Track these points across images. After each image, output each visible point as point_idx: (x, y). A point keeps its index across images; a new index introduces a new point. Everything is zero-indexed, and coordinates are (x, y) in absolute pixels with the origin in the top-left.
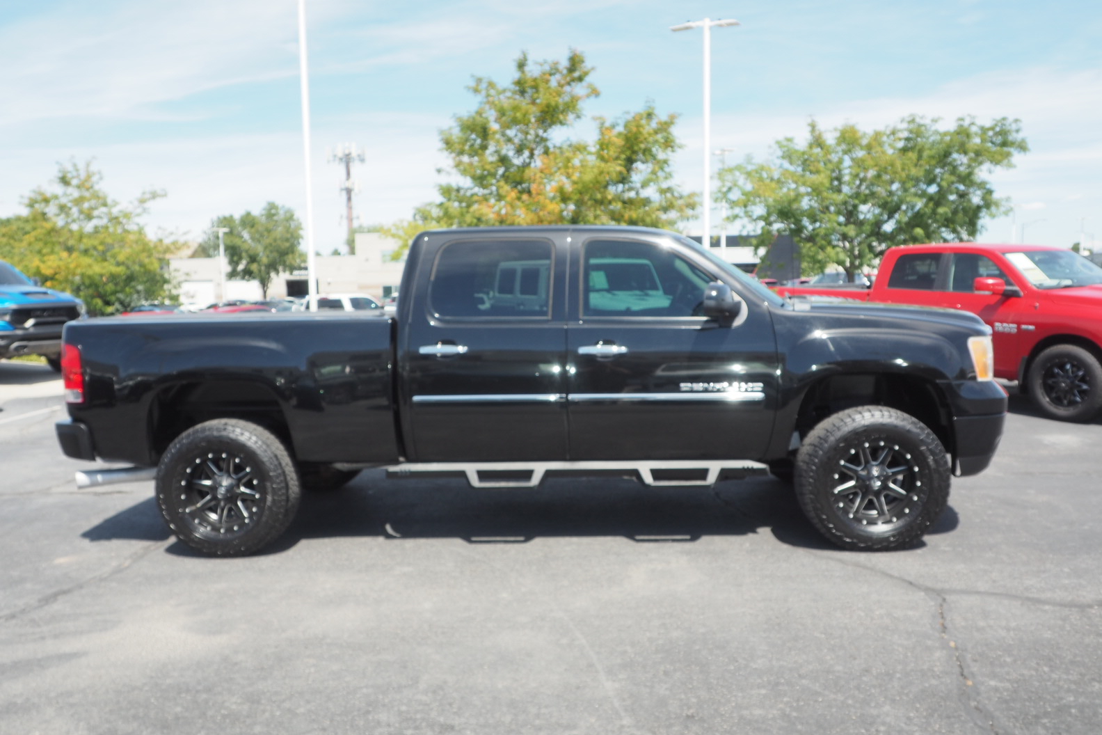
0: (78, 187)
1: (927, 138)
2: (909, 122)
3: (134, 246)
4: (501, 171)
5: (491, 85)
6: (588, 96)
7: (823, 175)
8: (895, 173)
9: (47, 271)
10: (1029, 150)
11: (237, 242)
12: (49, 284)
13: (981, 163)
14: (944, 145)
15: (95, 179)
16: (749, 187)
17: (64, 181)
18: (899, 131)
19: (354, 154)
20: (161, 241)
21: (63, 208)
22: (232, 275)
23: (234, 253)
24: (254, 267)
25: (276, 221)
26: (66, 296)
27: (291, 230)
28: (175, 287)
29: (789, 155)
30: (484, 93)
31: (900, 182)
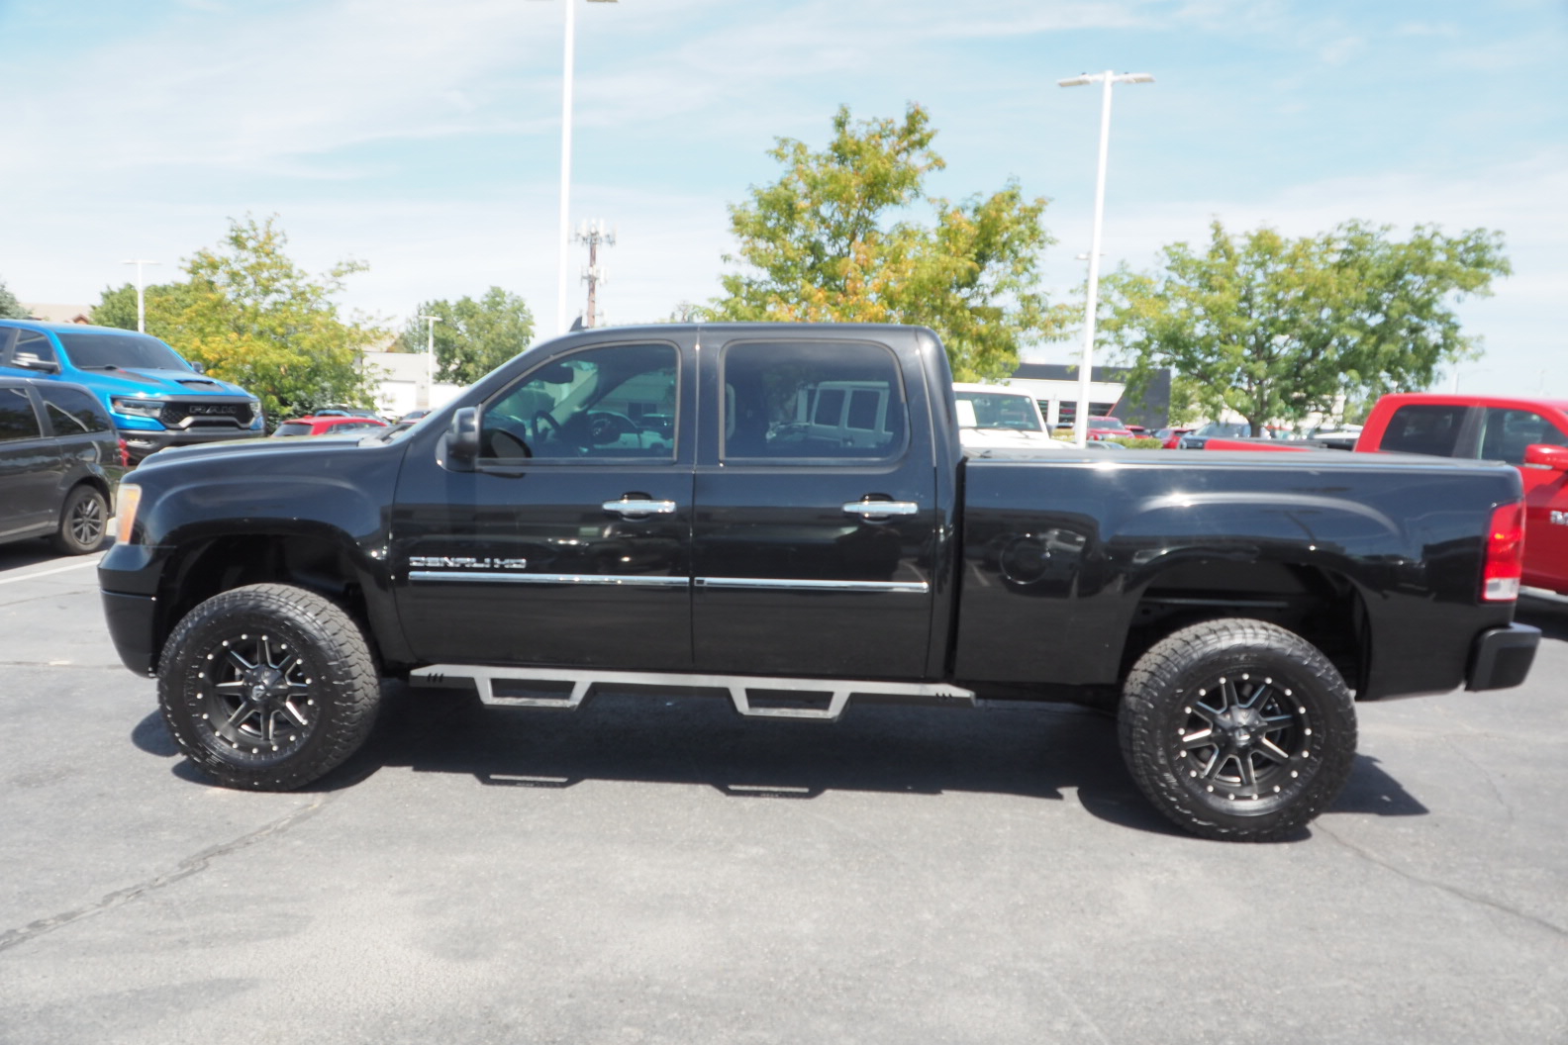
0: (255, 250)
1: (1373, 252)
2: (1349, 229)
3: (323, 330)
4: (809, 260)
5: (800, 148)
6: (930, 168)
7: (1228, 294)
8: (1329, 295)
9: (211, 356)
10: (1513, 273)
11: (451, 335)
12: (211, 372)
13: (1445, 290)
14: (1396, 263)
15: (277, 241)
16: (1125, 304)
17: (238, 242)
18: (1335, 240)
19: (602, 234)
20: (356, 326)
21: (234, 276)
22: (441, 377)
23: (445, 349)
24: (470, 368)
25: (501, 312)
26: (234, 389)
27: (519, 325)
28: (371, 388)
29: (1180, 265)
30: (791, 158)
31: (1332, 308)
